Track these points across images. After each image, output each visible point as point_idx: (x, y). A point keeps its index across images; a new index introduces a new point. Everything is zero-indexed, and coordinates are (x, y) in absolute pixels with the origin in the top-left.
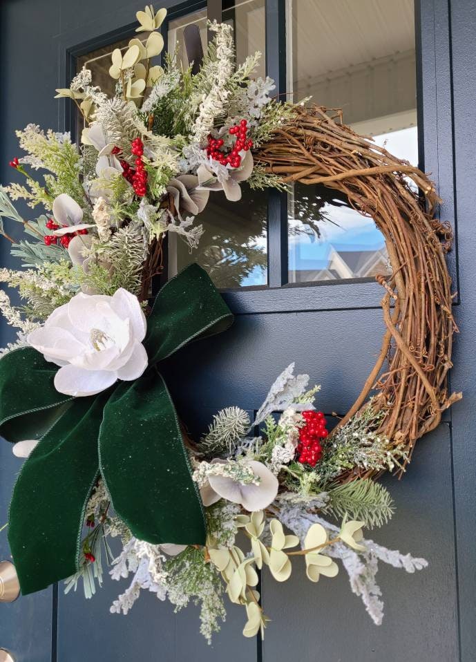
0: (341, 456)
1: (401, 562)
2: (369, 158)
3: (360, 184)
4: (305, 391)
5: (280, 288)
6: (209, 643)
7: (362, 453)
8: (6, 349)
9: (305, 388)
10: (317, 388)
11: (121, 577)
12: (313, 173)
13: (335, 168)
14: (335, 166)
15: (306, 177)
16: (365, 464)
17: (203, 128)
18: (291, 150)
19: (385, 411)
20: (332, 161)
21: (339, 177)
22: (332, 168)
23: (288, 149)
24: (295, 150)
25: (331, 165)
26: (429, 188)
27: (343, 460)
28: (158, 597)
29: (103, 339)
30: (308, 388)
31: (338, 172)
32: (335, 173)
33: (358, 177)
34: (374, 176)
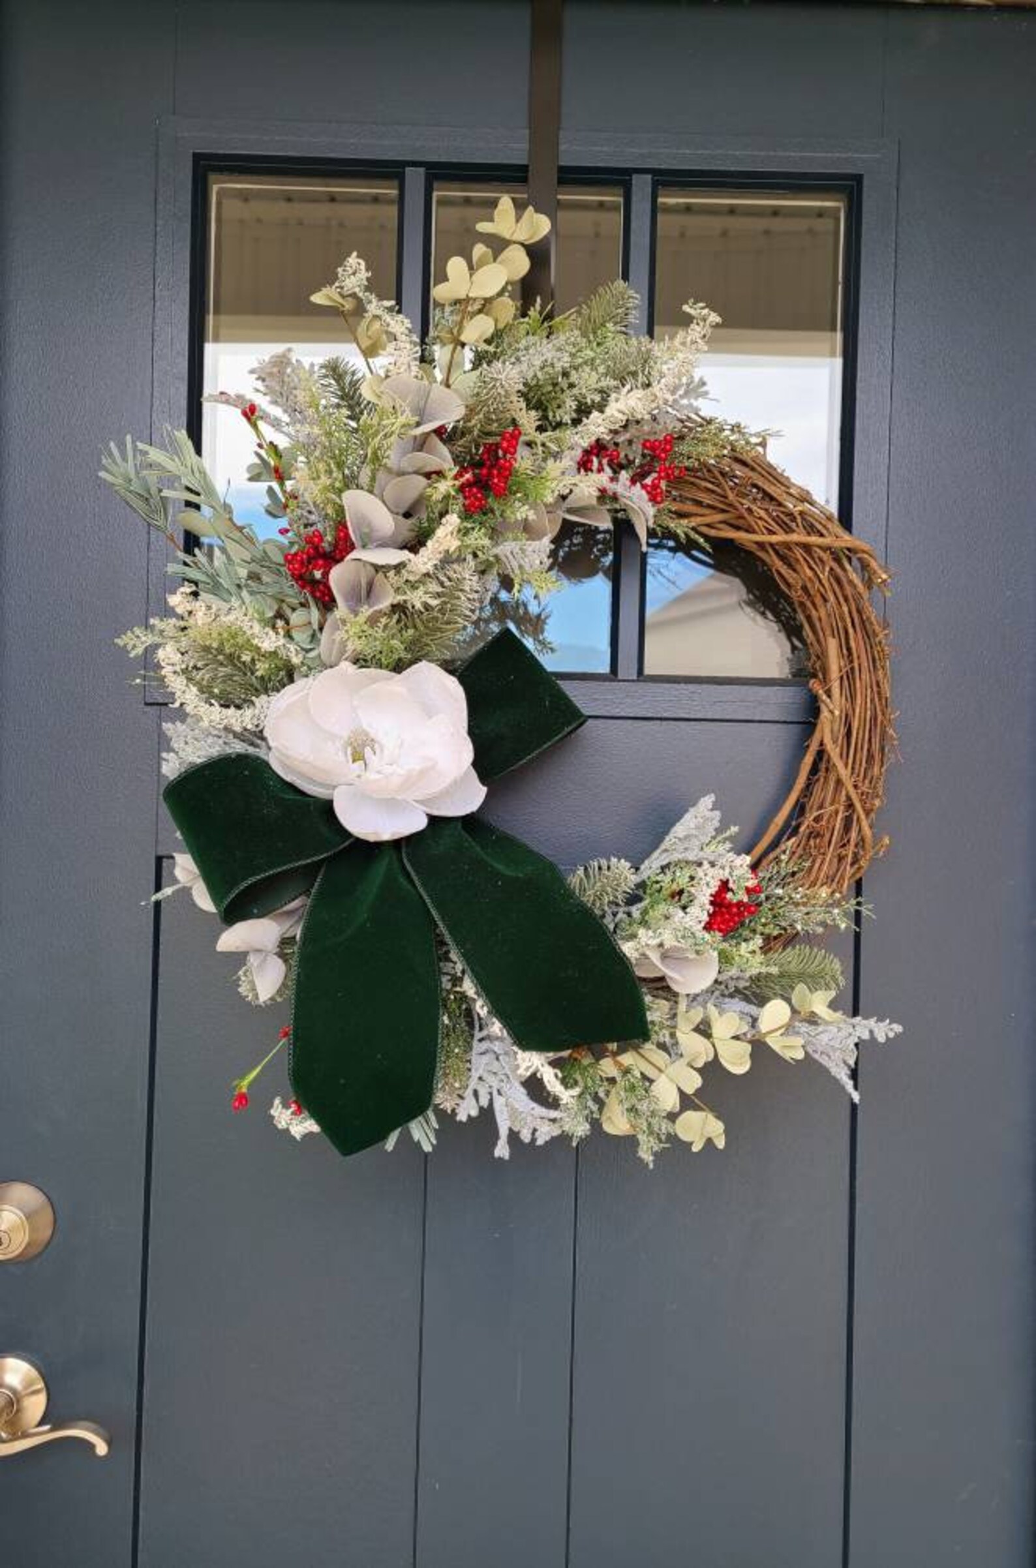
0: (763, 920)
1: (871, 1032)
2: (811, 520)
3: (799, 553)
4: (714, 833)
5: (633, 681)
6: (651, 1166)
7: (797, 914)
8: (172, 754)
9: (716, 830)
10: (734, 829)
11: (469, 1116)
12: (721, 522)
13: (766, 524)
14: (766, 522)
15: (709, 525)
16: (799, 927)
17: (602, 429)
18: (704, 484)
19: (804, 860)
20: (762, 513)
21: (774, 539)
22: (760, 522)
23: (698, 481)
24: (710, 486)
25: (760, 518)
26: (884, 576)
27: (764, 925)
28: (522, 1138)
29: (376, 746)
30: (718, 831)
31: (771, 532)
32: (765, 531)
33: (797, 544)
34: (825, 549)
